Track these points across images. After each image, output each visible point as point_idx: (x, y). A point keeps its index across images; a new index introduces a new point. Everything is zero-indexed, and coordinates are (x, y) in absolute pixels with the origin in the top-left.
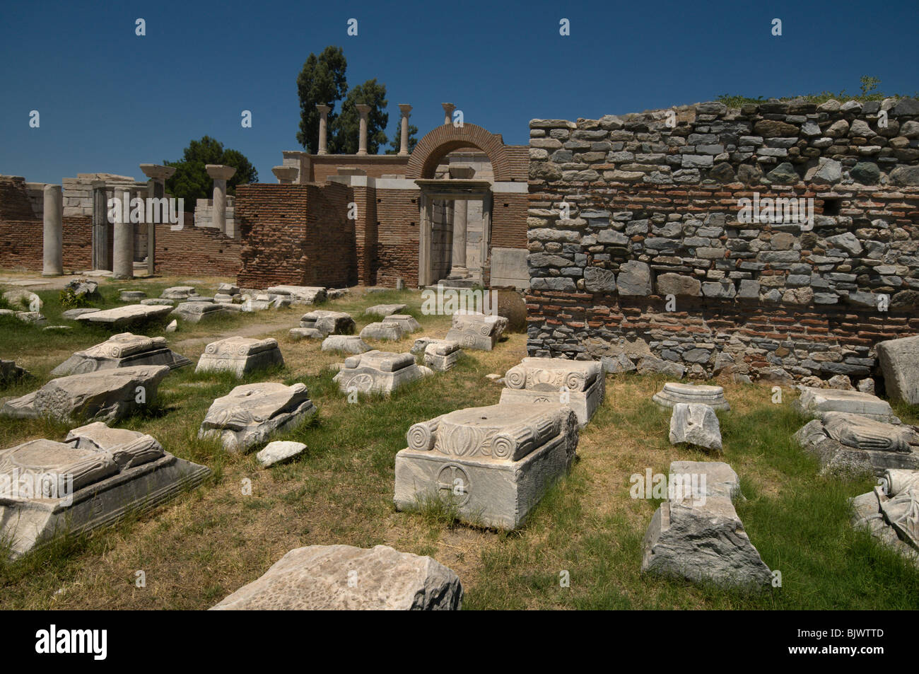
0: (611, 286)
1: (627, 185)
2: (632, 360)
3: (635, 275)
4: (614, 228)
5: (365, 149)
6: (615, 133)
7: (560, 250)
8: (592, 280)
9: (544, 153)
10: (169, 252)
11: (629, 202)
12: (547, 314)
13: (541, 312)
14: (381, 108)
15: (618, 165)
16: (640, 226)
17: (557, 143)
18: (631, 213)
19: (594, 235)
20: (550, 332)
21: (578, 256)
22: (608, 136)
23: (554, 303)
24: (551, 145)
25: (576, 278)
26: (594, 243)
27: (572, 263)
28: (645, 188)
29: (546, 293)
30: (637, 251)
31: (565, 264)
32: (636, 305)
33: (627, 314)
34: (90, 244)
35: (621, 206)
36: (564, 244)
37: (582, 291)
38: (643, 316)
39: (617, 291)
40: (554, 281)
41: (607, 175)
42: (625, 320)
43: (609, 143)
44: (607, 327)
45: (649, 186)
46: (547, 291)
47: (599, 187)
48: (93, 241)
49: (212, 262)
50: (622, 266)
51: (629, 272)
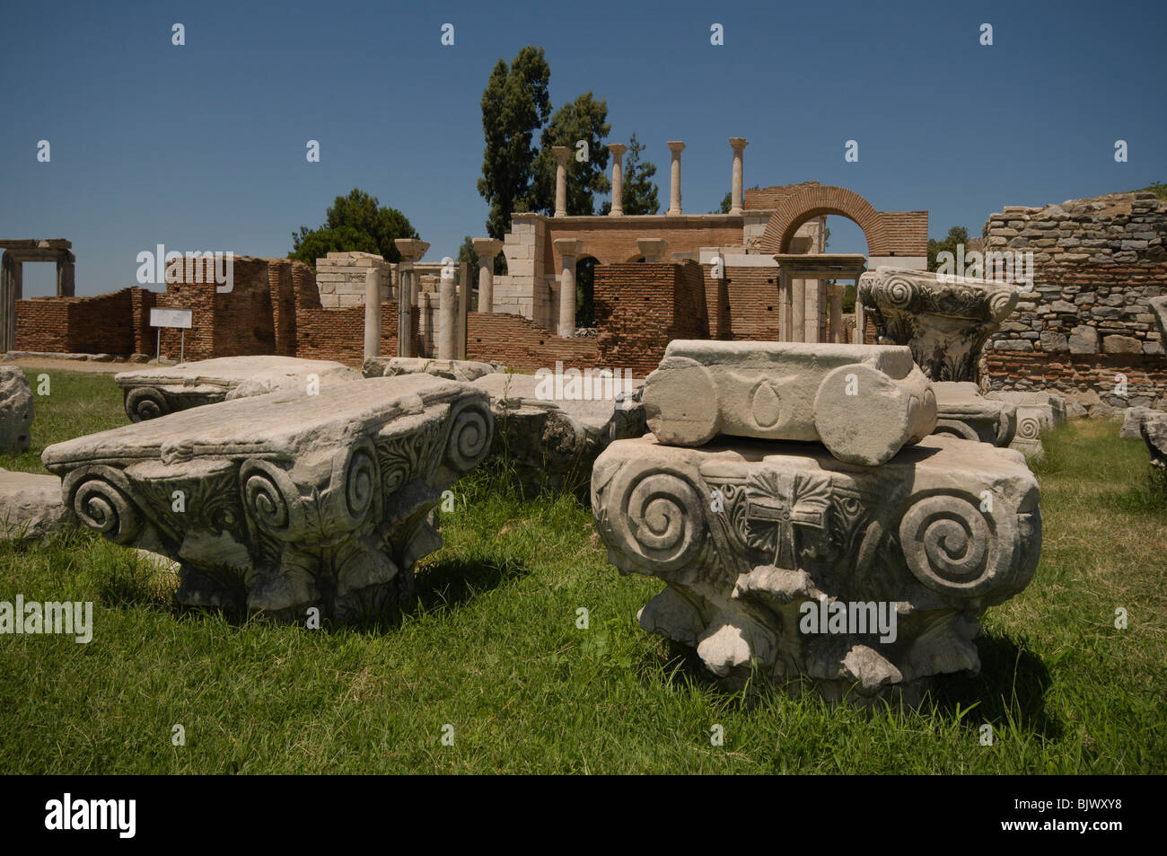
0: (1064, 346)
1: (1075, 265)
2: (1084, 406)
3: (1084, 338)
4: (1065, 300)
5: (620, 208)
6: (1063, 224)
7: (1019, 318)
8: (1046, 342)
9: (1004, 240)
10: (483, 343)
11: (1077, 278)
12: (1009, 370)
13: (1004, 369)
14: (600, 137)
15: (1067, 249)
16: (1088, 298)
17: (1014, 232)
18: (1079, 287)
19: (1048, 305)
20: (1013, 384)
21: (1035, 323)
22: (1057, 226)
23: (1015, 361)
24: (1010, 234)
25: (1033, 340)
26: (1048, 311)
27: (1029, 329)
28: (1091, 267)
29: (1008, 353)
30: (1086, 318)
31: (1024, 329)
32: (1086, 362)
33: (1078, 369)
34: (395, 334)
35: (1070, 282)
36: (1023, 313)
37: (1038, 351)
38: (1092, 371)
39: (1069, 350)
40: (1015, 343)
41: (1057, 257)
42: (1076, 375)
43: (1058, 232)
44: (1061, 380)
45: (1094, 265)
46: (1009, 351)
47: (1051, 267)
48: (399, 331)
49: (531, 355)
50: (1072, 330)
51: (1079, 334)
